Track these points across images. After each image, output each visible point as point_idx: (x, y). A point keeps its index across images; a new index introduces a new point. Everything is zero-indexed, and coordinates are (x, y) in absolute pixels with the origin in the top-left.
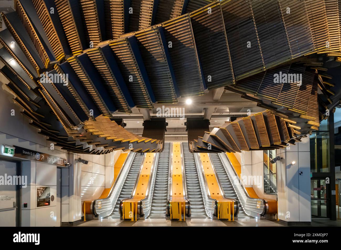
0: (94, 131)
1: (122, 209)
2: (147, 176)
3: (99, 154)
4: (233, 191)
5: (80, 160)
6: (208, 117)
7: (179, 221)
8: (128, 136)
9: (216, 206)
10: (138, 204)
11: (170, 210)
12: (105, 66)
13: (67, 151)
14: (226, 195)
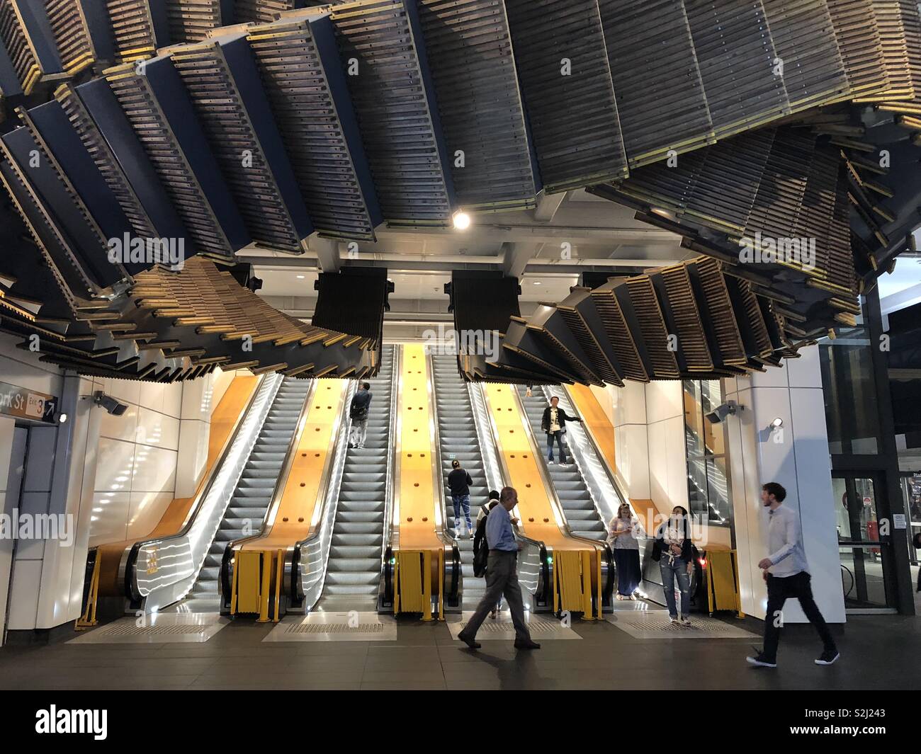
0: (163, 305)
1: (230, 577)
2: (318, 455)
3: (168, 380)
4: (591, 512)
5: (101, 399)
6: (516, 271)
7: (424, 622)
8: (273, 321)
9: (543, 566)
10: (287, 556)
11: (394, 580)
12: (227, 101)
13: (60, 367)
14: (572, 523)
